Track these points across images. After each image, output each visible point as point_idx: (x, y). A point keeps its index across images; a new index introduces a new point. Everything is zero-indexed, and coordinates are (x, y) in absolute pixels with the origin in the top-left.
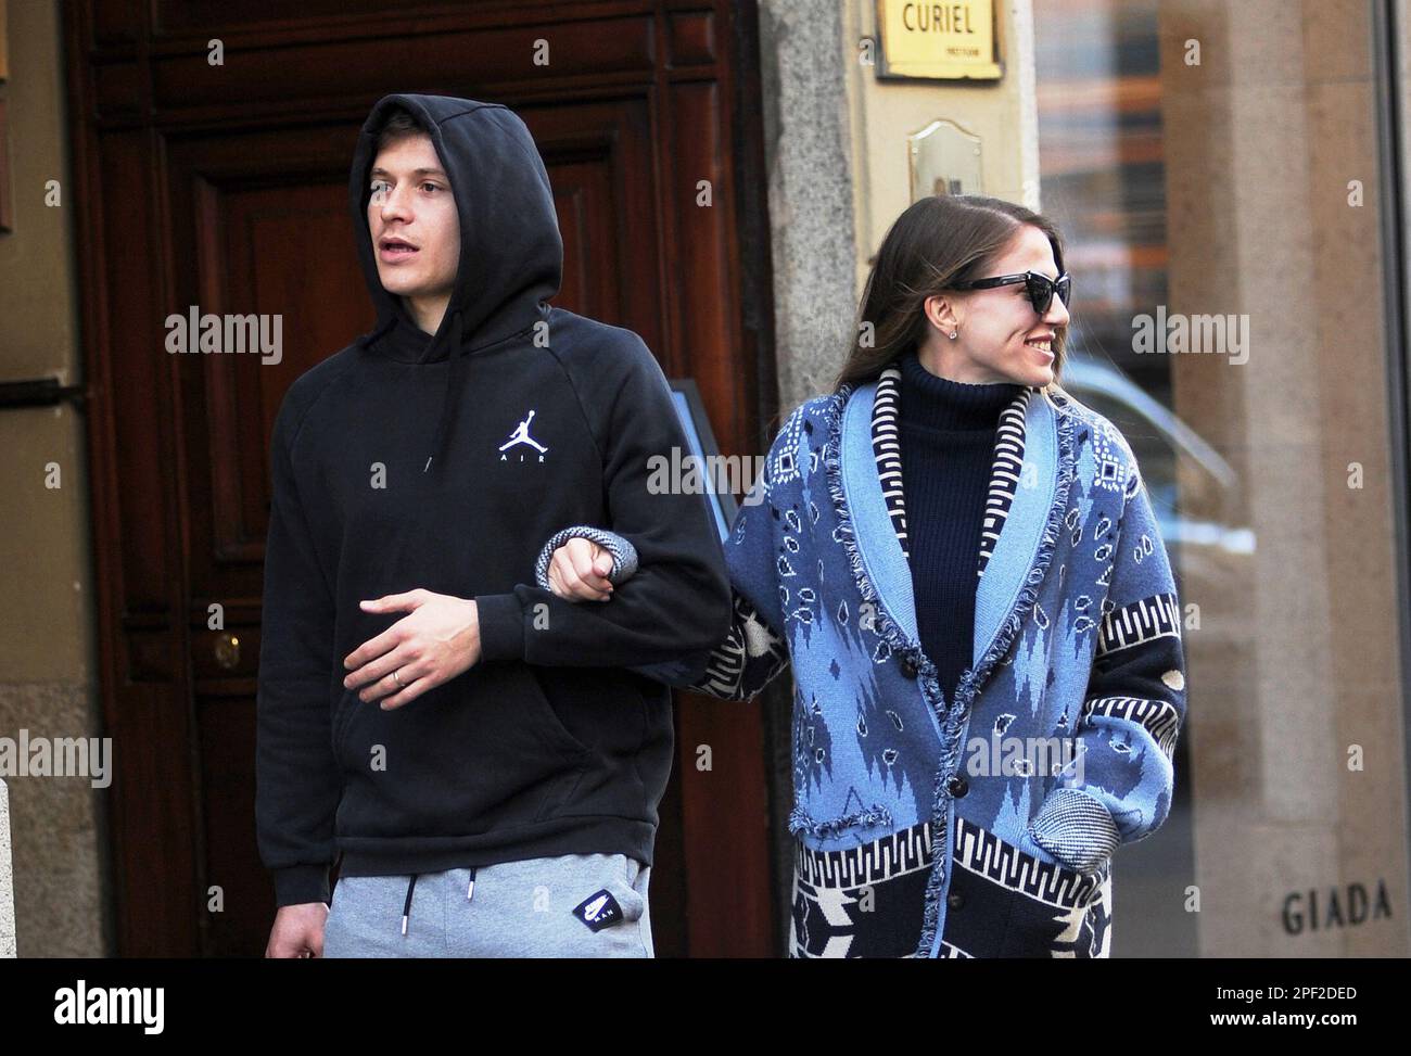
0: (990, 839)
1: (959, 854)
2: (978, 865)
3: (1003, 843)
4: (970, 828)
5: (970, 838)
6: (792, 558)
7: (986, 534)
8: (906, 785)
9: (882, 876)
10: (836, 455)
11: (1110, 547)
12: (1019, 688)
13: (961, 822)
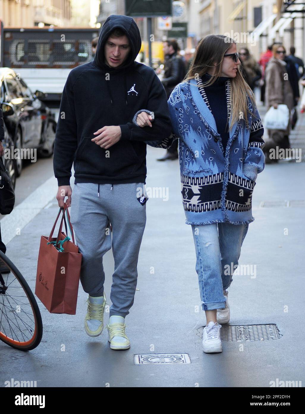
0: (236, 176)
1: (229, 180)
2: (234, 182)
3: (239, 177)
4: (232, 174)
5: (232, 176)
6: (182, 118)
7: (228, 109)
8: (215, 165)
9: (209, 183)
10: (191, 96)
11: (252, 110)
12: (239, 143)
13: (230, 172)
